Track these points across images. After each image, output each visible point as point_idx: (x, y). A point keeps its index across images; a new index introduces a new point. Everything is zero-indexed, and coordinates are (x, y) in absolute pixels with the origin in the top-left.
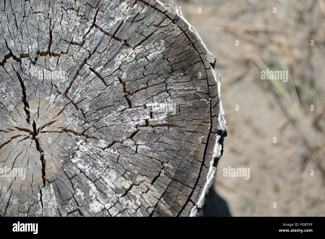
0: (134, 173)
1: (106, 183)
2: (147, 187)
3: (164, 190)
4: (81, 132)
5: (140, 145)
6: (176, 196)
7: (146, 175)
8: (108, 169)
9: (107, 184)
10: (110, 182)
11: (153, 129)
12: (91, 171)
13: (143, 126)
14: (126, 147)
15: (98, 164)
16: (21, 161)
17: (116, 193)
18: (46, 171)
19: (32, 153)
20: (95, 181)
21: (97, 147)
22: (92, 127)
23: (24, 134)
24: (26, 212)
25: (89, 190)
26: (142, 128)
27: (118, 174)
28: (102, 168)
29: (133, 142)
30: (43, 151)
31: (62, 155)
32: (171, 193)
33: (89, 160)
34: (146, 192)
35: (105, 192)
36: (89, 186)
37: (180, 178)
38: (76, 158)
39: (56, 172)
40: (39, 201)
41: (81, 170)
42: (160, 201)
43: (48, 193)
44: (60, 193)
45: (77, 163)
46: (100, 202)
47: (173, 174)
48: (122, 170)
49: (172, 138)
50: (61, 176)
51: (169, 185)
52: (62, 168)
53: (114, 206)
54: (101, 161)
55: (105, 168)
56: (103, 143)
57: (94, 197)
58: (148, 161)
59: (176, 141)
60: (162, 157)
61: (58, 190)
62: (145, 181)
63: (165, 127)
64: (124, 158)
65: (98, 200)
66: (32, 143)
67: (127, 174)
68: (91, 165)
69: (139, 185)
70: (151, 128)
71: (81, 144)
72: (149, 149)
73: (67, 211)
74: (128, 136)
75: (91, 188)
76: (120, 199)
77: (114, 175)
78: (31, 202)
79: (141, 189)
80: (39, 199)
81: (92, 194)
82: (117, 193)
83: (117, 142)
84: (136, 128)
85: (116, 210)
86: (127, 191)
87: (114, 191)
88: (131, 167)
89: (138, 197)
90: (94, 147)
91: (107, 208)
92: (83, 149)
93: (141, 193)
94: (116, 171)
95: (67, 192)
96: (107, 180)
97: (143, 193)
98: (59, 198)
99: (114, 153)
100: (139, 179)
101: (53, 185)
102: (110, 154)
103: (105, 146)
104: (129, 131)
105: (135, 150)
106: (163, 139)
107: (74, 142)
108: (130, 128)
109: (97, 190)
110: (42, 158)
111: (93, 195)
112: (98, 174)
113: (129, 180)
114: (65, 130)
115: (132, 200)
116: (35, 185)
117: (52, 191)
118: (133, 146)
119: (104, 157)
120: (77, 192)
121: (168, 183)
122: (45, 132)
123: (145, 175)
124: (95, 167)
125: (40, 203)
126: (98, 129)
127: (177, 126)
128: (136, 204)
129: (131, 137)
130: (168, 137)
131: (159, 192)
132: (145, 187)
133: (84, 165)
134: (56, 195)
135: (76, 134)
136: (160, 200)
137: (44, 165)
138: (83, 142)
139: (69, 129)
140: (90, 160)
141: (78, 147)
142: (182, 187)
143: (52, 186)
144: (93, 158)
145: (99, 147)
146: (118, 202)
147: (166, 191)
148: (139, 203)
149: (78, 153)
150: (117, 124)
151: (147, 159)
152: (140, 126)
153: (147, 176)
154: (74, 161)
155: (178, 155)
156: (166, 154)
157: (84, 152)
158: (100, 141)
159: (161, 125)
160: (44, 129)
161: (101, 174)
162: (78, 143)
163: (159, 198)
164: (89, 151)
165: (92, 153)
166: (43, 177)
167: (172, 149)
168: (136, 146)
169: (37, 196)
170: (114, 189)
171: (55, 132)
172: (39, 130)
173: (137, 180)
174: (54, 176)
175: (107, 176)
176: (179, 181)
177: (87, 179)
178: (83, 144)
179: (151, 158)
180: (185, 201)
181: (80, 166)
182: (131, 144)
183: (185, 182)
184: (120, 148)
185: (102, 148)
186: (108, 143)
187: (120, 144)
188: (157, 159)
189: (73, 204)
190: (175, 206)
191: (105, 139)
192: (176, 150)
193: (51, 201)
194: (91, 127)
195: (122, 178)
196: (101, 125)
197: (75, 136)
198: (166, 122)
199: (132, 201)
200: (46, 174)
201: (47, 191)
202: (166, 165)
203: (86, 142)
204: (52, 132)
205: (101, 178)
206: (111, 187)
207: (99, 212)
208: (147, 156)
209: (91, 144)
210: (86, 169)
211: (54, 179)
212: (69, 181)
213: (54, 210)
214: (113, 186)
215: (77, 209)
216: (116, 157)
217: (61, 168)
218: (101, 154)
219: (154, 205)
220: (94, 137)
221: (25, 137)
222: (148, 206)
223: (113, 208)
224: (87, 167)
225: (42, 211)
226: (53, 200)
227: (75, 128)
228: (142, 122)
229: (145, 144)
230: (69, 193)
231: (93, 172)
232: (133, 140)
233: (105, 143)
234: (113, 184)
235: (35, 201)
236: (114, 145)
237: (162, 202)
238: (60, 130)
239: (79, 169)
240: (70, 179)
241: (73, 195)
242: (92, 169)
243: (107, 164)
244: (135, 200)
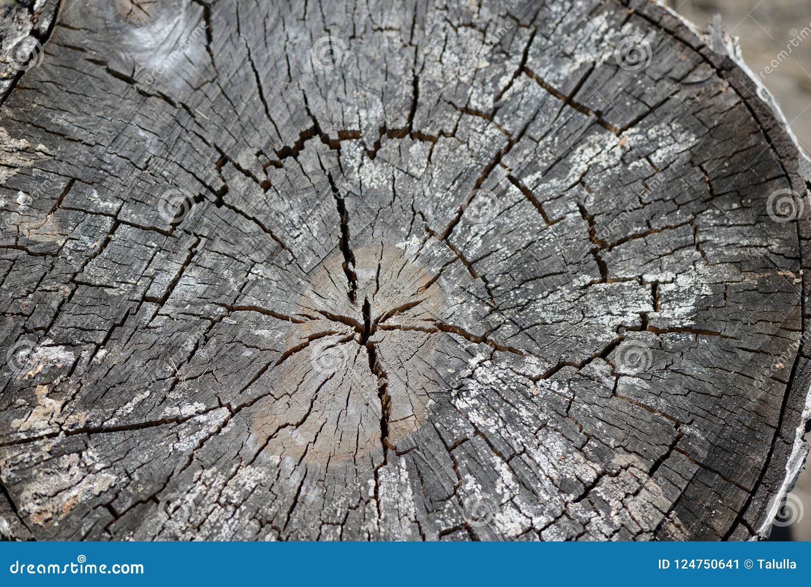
0: (608, 446)
1: (538, 465)
2: (638, 480)
3: (679, 493)
4: (482, 334)
5: (625, 375)
6: (709, 509)
7: (638, 451)
8: (543, 431)
9: (541, 468)
10: (546, 463)
11: (658, 338)
12: (503, 433)
13: (634, 329)
14: (590, 378)
15: (519, 416)
16: (331, 397)
17: (561, 491)
18: (391, 426)
19: (359, 377)
20: (512, 457)
21: (518, 374)
22: (508, 323)
23: (340, 330)
24: (338, 524)
25: (496, 480)
26: (631, 334)
27: (567, 445)
28: (529, 426)
29: (609, 366)
30: (384, 375)
31: (431, 388)
32: (696, 499)
33: (497, 405)
34: (636, 493)
35: (533, 486)
36: (496, 468)
37: (719, 465)
38: (467, 399)
39: (415, 430)
40: (371, 497)
41: (476, 428)
42: (668, 518)
43: (394, 480)
44: (422, 481)
45: (467, 409)
46: (520, 512)
47: (703, 454)
48: (577, 435)
49: (705, 363)
50: (428, 440)
51: (691, 481)
52: (431, 420)
53: (553, 522)
54: (528, 409)
55: (535, 428)
56: (533, 366)
57: (507, 497)
58: (642, 417)
59: (714, 372)
60: (678, 410)
61: (419, 473)
62: (633, 466)
63: (687, 335)
64: (585, 406)
65: (516, 507)
66: (358, 352)
67: (589, 445)
68: (502, 419)
69: (617, 475)
70: (654, 336)
71: (480, 364)
72: (647, 386)
73: (438, 527)
74: (597, 352)
75: (499, 475)
76: (572, 508)
77: (557, 445)
78: (351, 501)
79: (623, 486)
80: (371, 493)
81: (502, 490)
82: (564, 492)
83: (569, 364)
84: (617, 332)
85: (559, 534)
86: (589, 488)
87: (556, 486)
88: (600, 428)
89: (614, 504)
90: (511, 374)
91: (538, 527)
92: (483, 376)
93: (622, 495)
94: (563, 435)
95: (441, 480)
96: (539, 457)
97: (627, 495)
98: (419, 494)
99: (561, 391)
100: (620, 459)
101: (407, 462)
102: (550, 393)
103: (539, 372)
104: (600, 339)
105: (612, 386)
106: (683, 364)
107: (463, 357)
108: (601, 331)
109: (513, 480)
110: (382, 391)
111: (503, 493)
112: (518, 440)
113: (594, 462)
114: (443, 327)
115: (601, 512)
116: (363, 457)
117: (405, 475)
118: (607, 377)
119: (535, 399)
120: (466, 482)
121: (691, 476)
122: (392, 328)
123: (635, 452)
124: (512, 423)
125: (373, 502)
126: (522, 329)
127: (719, 334)
128: (610, 523)
129: (604, 355)
130: (694, 360)
131: (666, 496)
132: (632, 480)
133: (486, 417)
134: (413, 487)
135: (468, 337)
136: (667, 515)
137: (385, 408)
138: (485, 360)
139: (451, 323)
140: (501, 406)
141: (473, 372)
142: (724, 488)
143: (403, 464)
144: (507, 402)
145: (524, 375)
146: (564, 513)
147: (683, 493)
148: (617, 520)
149: (472, 385)
150: (571, 319)
151: (642, 413)
152: (628, 329)
153: (638, 454)
154: (460, 404)
155: (717, 407)
156: (686, 403)
157: (487, 385)
158: (528, 359)
159: (678, 330)
160: (391, 322)
161: (527, 442)
162: (473, 362)
163: (666, 511)
164: (499, 381)
165: (505, 388)
166: (382, 439)
167: (703, 391)
168: (614, 378)
169: (366, 485)
170: (556, 482)
171: (417, 330)
172: (377, 321)
173: (614, 461)
174: (411, 439)
175: (542, 448)
176: (717, 472)
177: (492, 453)
178: (485, 363)
179: (651, 410)
180: (731, 523)
181: (474, 417)
182: (602, 373)
183: (731, 475)
184: (575, 380)
185: (530, 378)
186: (547, 365)
187: (575, 369)
188: (664, 415)
189: (454, 511)
190: (703, 533)
191: (539, 357)
192: (713, 393)
193: (402, 499)
194: (505, 323)
195: (577, 455)
196: (530, 319)
197: (466, 343)
198: (692, 323)
199: (599, 515)
200: (391, 434)
201: (393, 474)
202: (687, 430)
203: (491, 359)
204: (410, 328)
205: (525, 451)
206: (548, 476)
207: (517, 536)
208: (640, 405)
209: (503, 365)
210: (489, 427)
211: (410, 447)
212: (447, 454)
213: (408, 523)
214: (554, 474)
215: (462, 524)
216: (564, 401)
217: (428, 420)
218: (528, 391)
219: (654, 528)
220: (511, 349)
221: (342, 337)
222: (639, 529)
223: (553, 528)
224: (492, 422)
225: (378, 523)
226: (405, 500)
227: (467, 323)
228: (632, 318)
229: (638, 375)
230: (445, 484)
231: (507, 435)
232: (608, 362)
233: (538, 366)
234: (555, 468)
235: (361, 498)
236: (561, 372)
237: (673, 522)
238: (430, 325)
239: (473, 424)
240: (449, 450)
241: (456, 488)
242: (505, 427)
243: (542, 416)
244: (608, 513)
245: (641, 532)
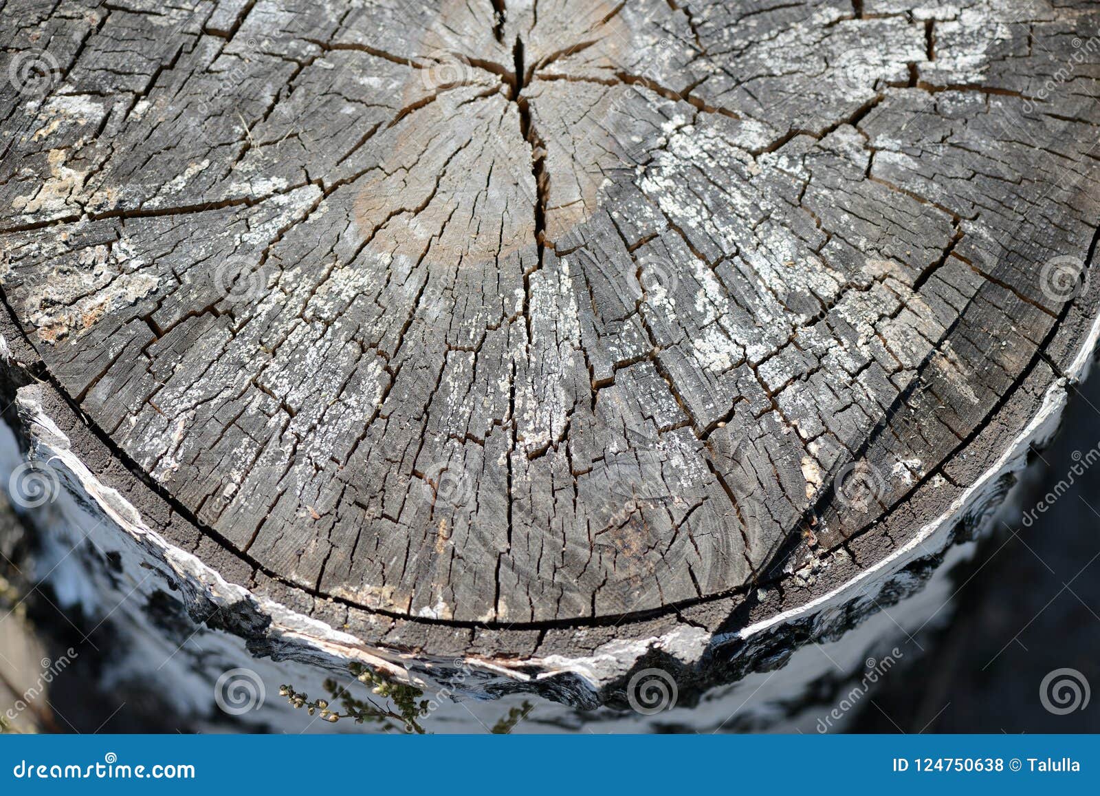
0: (856, 247)
1: (757, 273)
2: (898, 297)
3: (956, 315)
4: (682, 88)
5: (883, 149)
6: (996, 338)
7: (898, 255)
8: (765, 225)
9: (760, 277)
10: (768, 271)
11: (932, 99)
12: (707, 227)
13: (899, 85)
14: (834, 153)
15: (731, 204)
16: (465, 173)
17: (788, 310)
18: (549, 215)
19: (505, 146)
20: (719, 262)
21: (732, 145)
22: (719, 74)
23: (480, 80)
24: (471, 349)
25: (695, 292)
26: (893, 92)
27: (798, 246)
28: (745, 218)
29: (860, 137)
30: (542, 145)
31: (607, 163)
32: (979, 325)
33: (700, 188)
34: (894, 316)
35: (749, 302)
36: (696, 276)
37: (1013, 277)
38: (658, 179)
39: (583, 221)
40: (518, 313)
41: (670, 220)
42: (939, 350)
43: (551, 290)
44: (591, 292)
45: (659, 193)
46: (730, 338)
47: (991, 262)
48: (813, 232)
49: (996, 134)
50: (601, 235)
51: (973, 299)
52: (606, 209)
53: (776, 353)
54: (744, 195)
55: (754, 221)
56: (753, 134)
57: (711, 316)
58: (906, 208)
59: (1011, 148)
60: (957, 199)
61: (587, 281)
62: (891, 277)
63: (974, 94)
64: (825, 192)
65: (724, 331)
66: (506, 111)
67: (830, 247)
68: (707, 207)
69: (868, 288)
70: (926, 95)
71: (678, 129)
72: (914, 165)
73: (612, 356)
74: (845, 116)
75: (701, 286)
76: (802, 333)
77: (783, 246)
78: (489, 317)
79: (876, 304)
80: (519, 308)
81: (705, 306)
82: (791, 311)
83: (804, 132)
84: (874, 88)
85: (782, 370)
86: (827, 306)
87: (781, 302)
88: (846, 223)
89: (864, 329)
90: (721, 145)
91: (754, 360)
92: (682, 148)
93: (875, 317)
94: (793, 232)
95: (618, 291)
96: (758, 262)
97: (881, 317)
98: (587, 310)
99: (792, 170)
100: (872, 267)
101: (570, 265)
102: (775, 172)
103: (762, 142)
104: (849, 99)
105: (865, 165)
106: (967, 136)
107: (654, 120)
108: (852, 86)
109: (720, 292)
110: (538, 167)
111: (706, 311)
112: (729, 238)
113: (836, 270)
114: (626, 78)
115: (843, 339)
116: (508, 258)
117: (567, 283)
118: (858, 151)
119: (754, 181)
120: (654, 293)
121: (973, 292)
122: (553, 78)
123: (894, 257)
124: (721, 214)
125: (522, 320)
126: (738, 83)
127: (1019, 94)
128: (856, 356)
129: (854, 121)
130: (983, 130)
131: (937, 319)
132: (889, 297)
133: (684, 204)
134: (578, 300)
135: (662, 92)
136: (938, 346)
137: (542, 193)
138: (685, 125)
139: (637, 73)
140: (706, 190)
141: (668, 141)
142: (1020, 309)
143: (565, 267)
144: (714, 184)
145: (740, 147)
146: (790, 340)
147: (961, 316)
148: (865, 352)
149: (666, 159)
150: (809, 70)
151: (906, 202)
152: (889, 85)
153: (898, 260)
154: (648, 186)
155: (1014, 196)
156: (971, 190)
157: (686, 160)
158: (746, 124)
159: (961, 88)
160: (553, 69)
161: (741, 241)
162: (668, 127)
163: (936, 340)
164: (705, 155)
165: (713, 165)
166: (537, 233)
167: (994, 174)
168: (868, 153)
169: (512, 297)
170: (781, 297)
171: (590, 81)
172: (532, 69)
173: (864, 269)
174: (577, 233)
175: (762, 248)
176: (1010, 287)
177: (691, 255)
178: (684, 129)
179: (920, 199)
180: (1028, 360)
181: (667, 204)
182: (851, 145)
183: (1030, 292)
184: (813, 155)
185: (749, 152)
186: (772, 133)
187: (812, 140)
188: (938, 205)
189: (636, 335)
190: (989, 372)
191: (760, 121)
192: (1008, 177)
193: (562, 317)
194: (715, 73)
195: (812, 260)
196: (752, 69)
197: (658, 101)
198: (982, 78)
199: (841, 343)
200: (548, 226)
201: (550, 282)
202: (969, 227)
203: (694, 124)
204: (580, 79)
205: (737, 253)
206: (771, 289)
207: (724, 372)
208: (903, 191)
209: (711, 132)
210: (688, 219)
211: (575, 245)
212: (628, 255)
213: (570, 350)
214: (779, 287)
215: (646, 354)
216: (796, 184)
217: (602, 208)
218: (745, 169)
219: (917, 365)
220: (722, 111)
221: (483, 89)
222: (896, 365)
223: (775, 361)
224: (693, 212)
225: (527, 350)
226: (566, 317)
227: (661, 72)
228: (896, 69)
229: (902, 150)
230: (623, 297)
231: (714, 230)
232: (860, 131)
233: (760, 135)
234: (780, 277)
235: (505, 315)
236: (793, 143)
237: (945, 356)
238: (608, 75)
239: (666, 215)
240: (630, 249)
241: (638, 303)
242: (711, 220)
243: (763, 205)
244: (854, 341)
245: (899, 369)
